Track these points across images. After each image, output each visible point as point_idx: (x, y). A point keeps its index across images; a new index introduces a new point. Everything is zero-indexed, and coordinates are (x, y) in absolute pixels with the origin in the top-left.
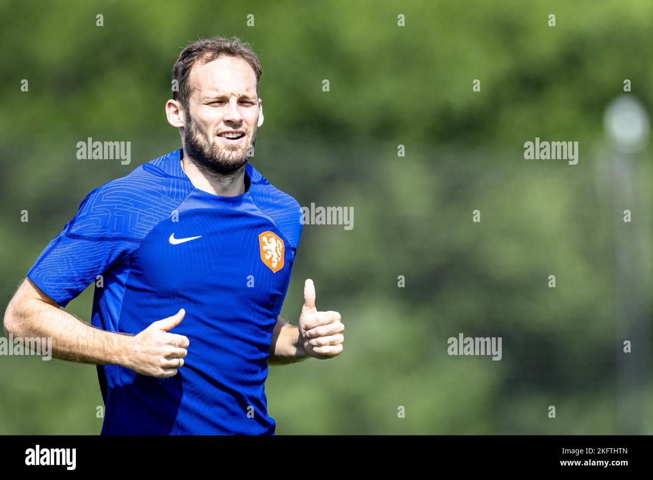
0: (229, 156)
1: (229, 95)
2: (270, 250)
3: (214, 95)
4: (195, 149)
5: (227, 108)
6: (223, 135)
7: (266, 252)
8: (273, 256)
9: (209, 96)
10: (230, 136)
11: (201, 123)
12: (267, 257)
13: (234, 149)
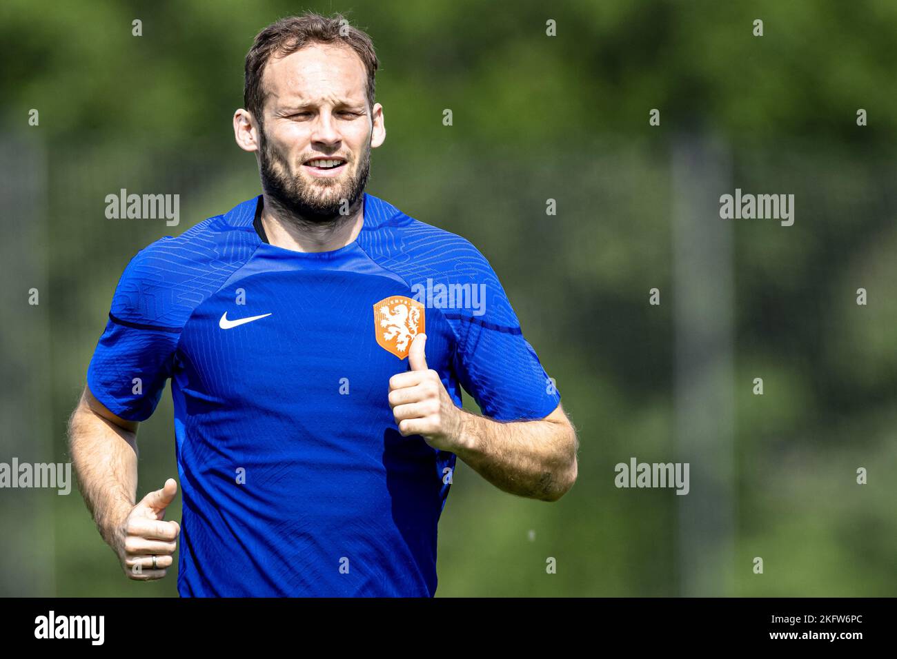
0: (321, 195)
1: (318, 103)
2: (394, 325)
3: (296, 103)
4: (272, 185)
5: (317, 123)
6: (312, 163)
7: (386, 330)
8: (399, 333)
9: (290, 105)
10: (323, 164)
11: (278, 146)
12: (388, 337)
13: (328, 183)
